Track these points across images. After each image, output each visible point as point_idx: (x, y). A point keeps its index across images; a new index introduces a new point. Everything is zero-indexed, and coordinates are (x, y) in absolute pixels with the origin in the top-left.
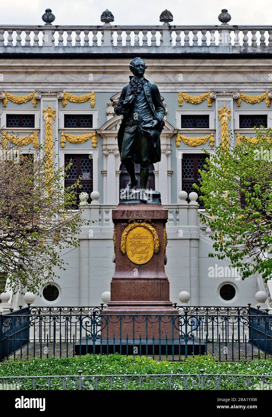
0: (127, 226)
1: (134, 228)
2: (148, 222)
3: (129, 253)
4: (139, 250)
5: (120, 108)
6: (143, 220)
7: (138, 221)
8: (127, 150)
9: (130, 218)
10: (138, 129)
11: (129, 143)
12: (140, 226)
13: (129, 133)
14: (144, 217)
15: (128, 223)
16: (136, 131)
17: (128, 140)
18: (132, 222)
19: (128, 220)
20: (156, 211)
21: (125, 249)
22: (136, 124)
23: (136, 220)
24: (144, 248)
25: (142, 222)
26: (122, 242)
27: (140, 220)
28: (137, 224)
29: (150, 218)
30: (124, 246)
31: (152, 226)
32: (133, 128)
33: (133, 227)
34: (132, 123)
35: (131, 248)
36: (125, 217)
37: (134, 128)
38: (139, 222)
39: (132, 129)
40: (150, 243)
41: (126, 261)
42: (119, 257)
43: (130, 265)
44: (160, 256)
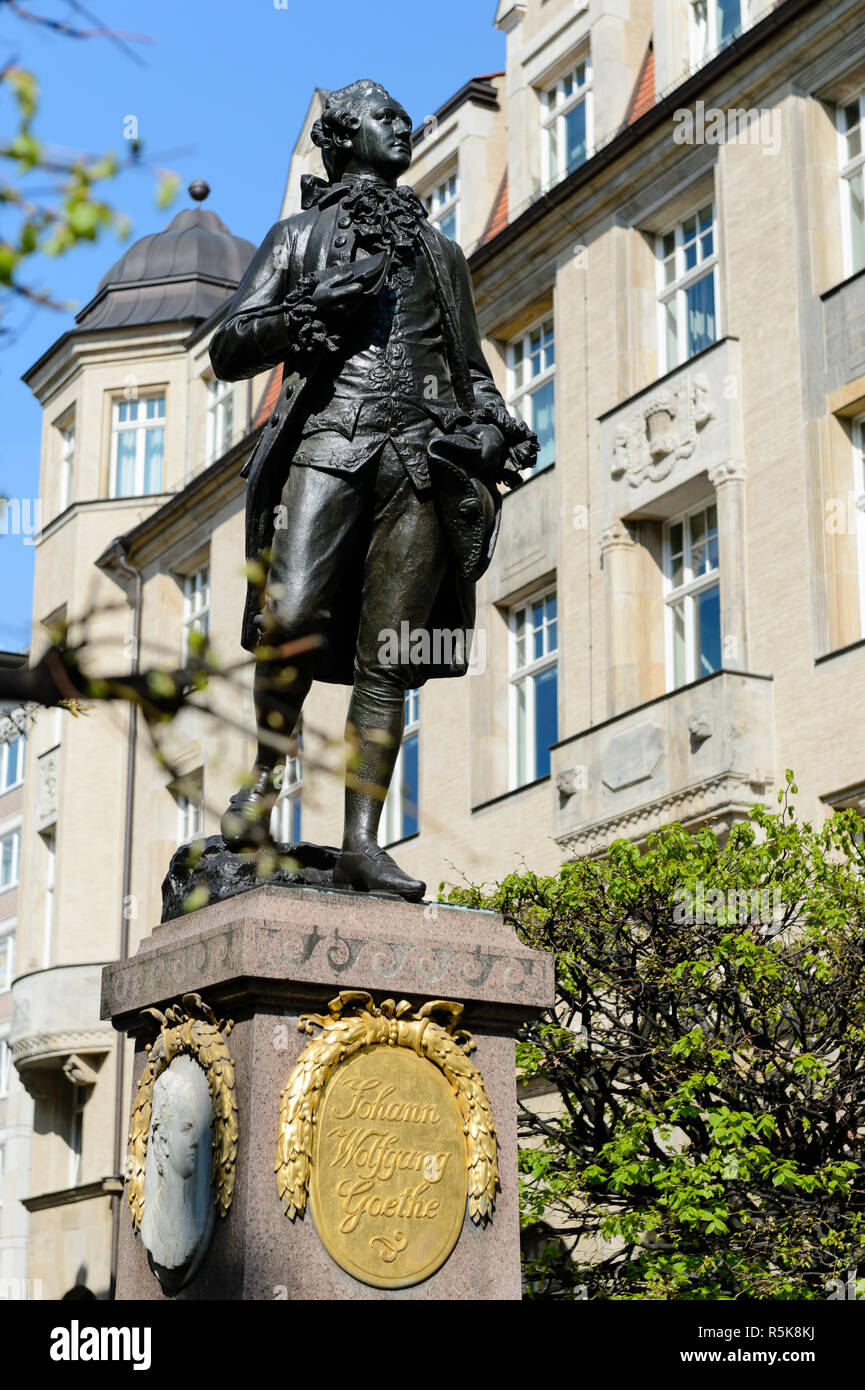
0: (321, 1028)
1: (363, 1048)
2: (440, 1017)
4: (385, 1193)
5: (309, 313)
7: (389, 1002)
9: (347, 978)
10: (391, 454)
11: (331, 531)
12: (398, 1042)
14: (428, 983)
15: (325, 1011)
17: (328, 509)
18: (350, 1009)
19: (335, 989)
21: (308, 1183)
22: (383, 428)
23: (379, 995)
24: (411, 1182)
25: (407, 1016)
26: (289, 1131)
27: (398, 996)
28: (382, 1025)
29: (458, 994)
30: (300, 1163)
31: (460, 1043)
32: (359, 443)
33: (357, 1038)
34: (358, 415)
35: (340, 1174)
36: (318, 972)
37: (369, 448)
38: (389, 1014)
39: (353, 453)
40: (447, 1154)
41: (305, 1261)
42: (267, 1231)
43: (329, 1288)
44: (497, 1240)
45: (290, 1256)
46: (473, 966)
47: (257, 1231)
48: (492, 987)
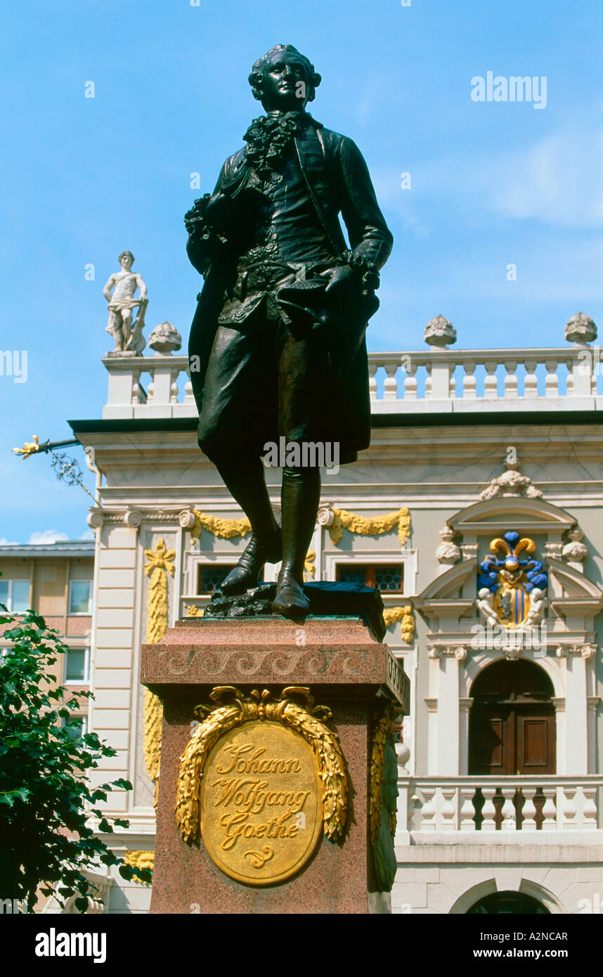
0: (207, 714)
1: (238, 724)
2: (296, 698)
3: (214, 836)
4: (256, 823)
6: (276, 692)
7: (255, 692)
8: (224, 395)
9: (217, 678)
10: (270, 304)
11: (231, 367)
12: (267, 718)
13: (232, 326)
14: (282, 675)
15: (214, 704)
16: (261, 312)
17: (228, 352)
18: (226, 698)
19: (209, 687)
20: (332, 649)
21: (196, 817)
22: (261, 287)
23: (245, 689)
24: (277, 814)
25: (269, 699)
27: (260, 687)
28: (252, 707)
29: (305, 681)
30: (189, 805)
31: (318, 715)
32: (247, 301)
33: (232, 717)
34: (245, 282)
35: (222, 811)
36: (197, 676)
37: (252, 303)
38: (257, 701)
39: (241, 310)
40: (305, 793)
41: (197, 869)
42: (170, 850)
43: (215, 886)
44: (348, 850)
45: (186, 866)
46: (318, 660)
47: (163, 850)
48: (333, 673)
